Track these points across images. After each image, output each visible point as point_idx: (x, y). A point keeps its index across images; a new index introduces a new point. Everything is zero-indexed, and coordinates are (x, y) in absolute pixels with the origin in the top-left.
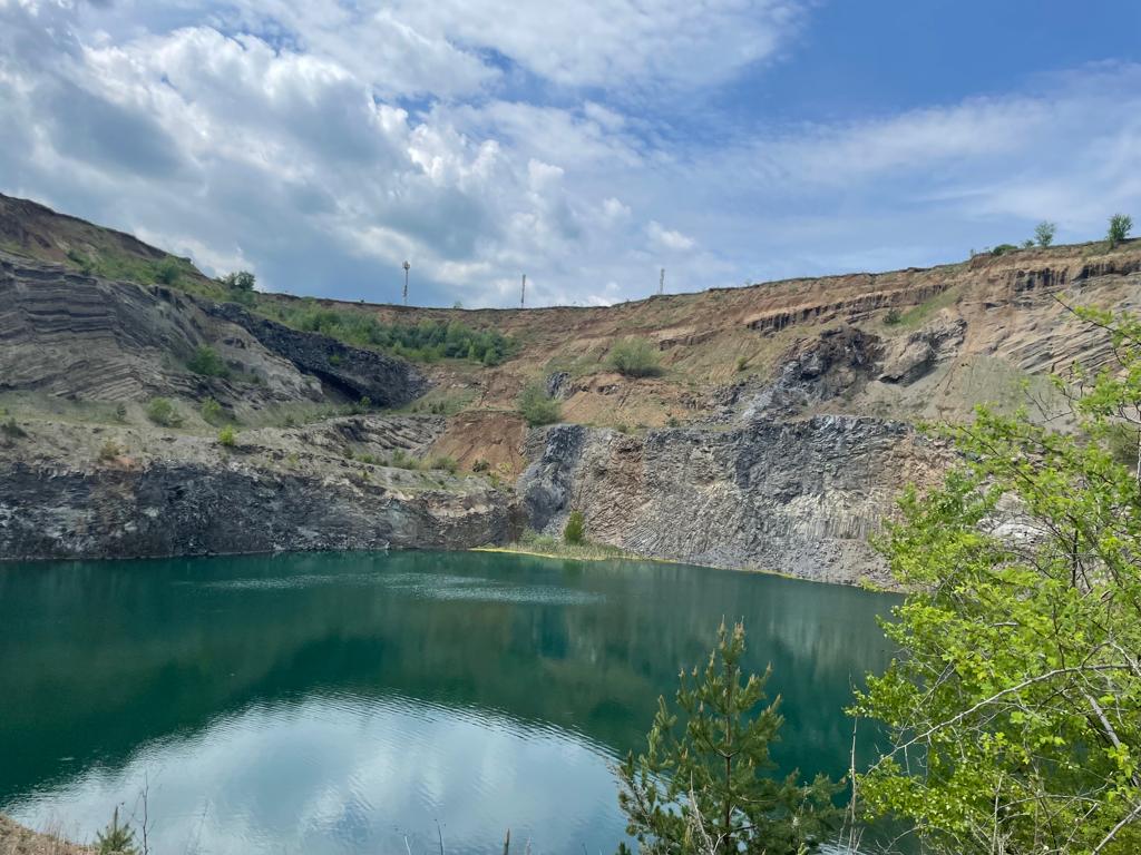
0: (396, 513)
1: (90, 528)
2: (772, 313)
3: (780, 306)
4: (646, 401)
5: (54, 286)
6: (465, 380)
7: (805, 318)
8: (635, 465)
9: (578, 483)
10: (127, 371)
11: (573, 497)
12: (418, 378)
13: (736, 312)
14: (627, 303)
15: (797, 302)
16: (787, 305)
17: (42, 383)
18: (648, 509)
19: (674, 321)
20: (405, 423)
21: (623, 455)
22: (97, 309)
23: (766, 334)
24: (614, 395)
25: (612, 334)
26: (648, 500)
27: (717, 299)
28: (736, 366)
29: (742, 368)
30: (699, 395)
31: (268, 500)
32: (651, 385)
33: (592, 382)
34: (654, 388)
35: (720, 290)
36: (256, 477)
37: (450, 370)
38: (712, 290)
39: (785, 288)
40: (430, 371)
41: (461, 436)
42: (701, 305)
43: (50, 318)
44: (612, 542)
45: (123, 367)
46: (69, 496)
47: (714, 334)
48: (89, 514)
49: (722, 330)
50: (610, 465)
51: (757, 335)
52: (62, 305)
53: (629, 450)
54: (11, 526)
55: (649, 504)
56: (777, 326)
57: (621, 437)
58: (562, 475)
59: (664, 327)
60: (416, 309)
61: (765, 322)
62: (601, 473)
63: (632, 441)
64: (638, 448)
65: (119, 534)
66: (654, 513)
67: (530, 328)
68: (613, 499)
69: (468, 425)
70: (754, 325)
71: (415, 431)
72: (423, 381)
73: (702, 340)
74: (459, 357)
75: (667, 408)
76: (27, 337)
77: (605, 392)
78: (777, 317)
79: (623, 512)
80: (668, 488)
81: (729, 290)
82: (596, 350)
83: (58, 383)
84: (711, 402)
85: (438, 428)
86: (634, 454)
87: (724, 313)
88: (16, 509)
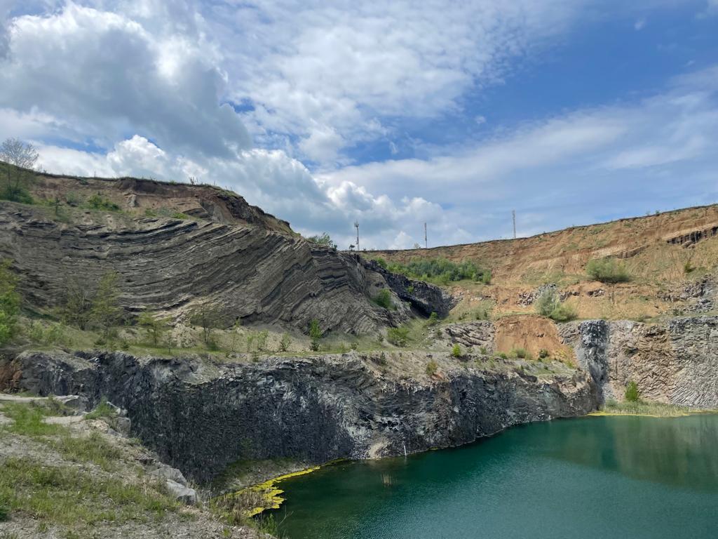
0: (547, 394)
1: (436, 426)
2: (685, 232)
3: (691, 227)
4: (632, 299)
5: (326, 259)
6: (479, 295)
7: (714, 233)
8: (663, 344)
9: (611, 360)
10: (362, 311)
11: (610, 370)
12: (448, 297)
13: (652, 233)
14: (545, 234)
15: (702, 223)
16: (696, 225)
17: (339, 325)
18: (683, 375)
19: (605, 243)
20: (470, 327)
21: (648, 338)
22: (340, 273)
23: (687, 246)
24: (602, 297)
25: (561, 255)
26: (680, 369)
27: (629, 226)
28: (682, 269)
29: (689, 270)
30: (670, 292)
31: (492, 393)
32: (629, 288)
33: (580, 289)
34: (632, 289)
35: (627, 220)
36: (483, 377)
37: (464, 289)
38: (622, 220)
39: (686, 214)
40: (452, 291)
41: (513, 334)
42: (619, 231)
43: (327, 281)
44: (660, 400)
45: (360, 309)
46: (425, 404)
47: (642, 249)
48: (434, 416)
49: (648, 246)
50: (640, 346)
51: (680, 247)
52: (330, 272)
53: (654, 334)
54: (403, 430)
55: (683, 371)
56: (693, 240)
57: (643, 325)
58: (600, 356)
59: (600, 248)
60: (397, 251)
61: (683, 239)
62: (631, 352)
63: (654, 327)
64: (662, 333)
65: (450, 428)
66: (689, 377)
67: (478, 256)
68: (650, 369)
69: (511, 325)
70: (673, 241)
71: (479, 333)
72: (451, 298)
73: (635, 253)
74: (459, 280)
75: (652, 302)
76: (323, 295)
77: (594, 295)
78: (693, 234)
79: (662, 378)
80: (697, 359)
81: (634, 219)
82: (556, 266)
83: (345, 324)
84: (684, 295)
85: (490, 330)
86: (659, 337)
87: (642, 235)
88: (402, 417)
